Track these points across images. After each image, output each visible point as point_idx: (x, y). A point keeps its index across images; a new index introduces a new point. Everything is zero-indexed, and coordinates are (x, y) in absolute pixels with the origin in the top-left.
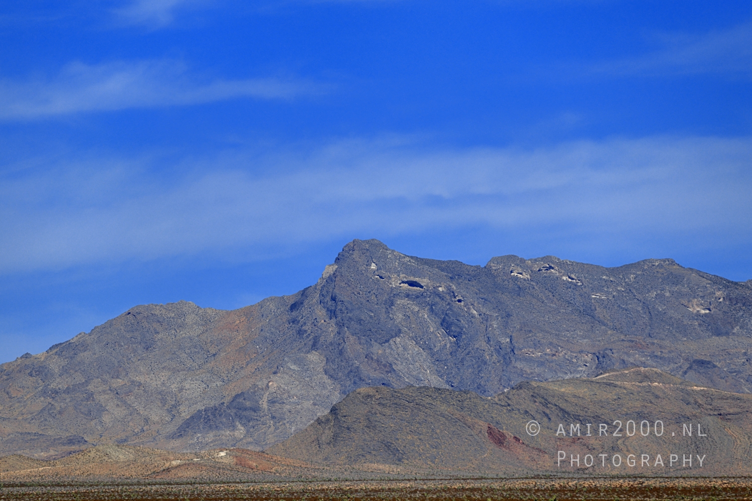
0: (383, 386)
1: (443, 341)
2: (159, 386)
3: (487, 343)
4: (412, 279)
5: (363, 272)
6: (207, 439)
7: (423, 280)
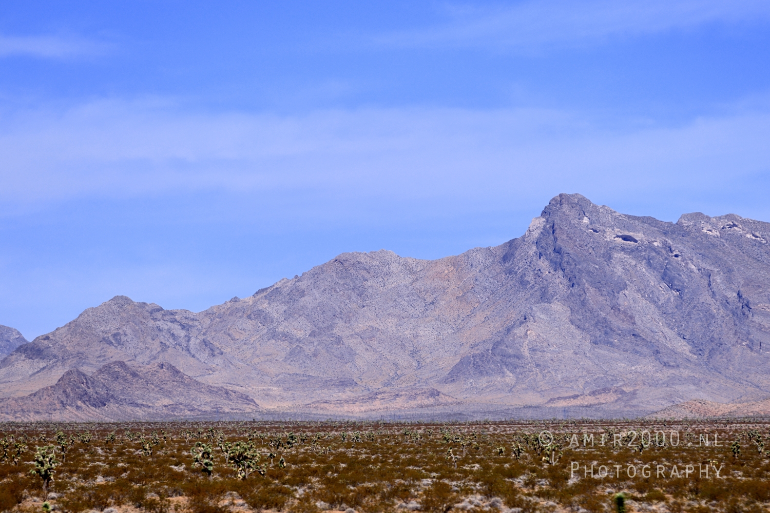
0: (633, 337)
1: (667, 295)
2: (394, 332)
3: (712, 297)
4: (626, 233)
5: (576, 225)
6: (480, 384)
7: (638, 234)
